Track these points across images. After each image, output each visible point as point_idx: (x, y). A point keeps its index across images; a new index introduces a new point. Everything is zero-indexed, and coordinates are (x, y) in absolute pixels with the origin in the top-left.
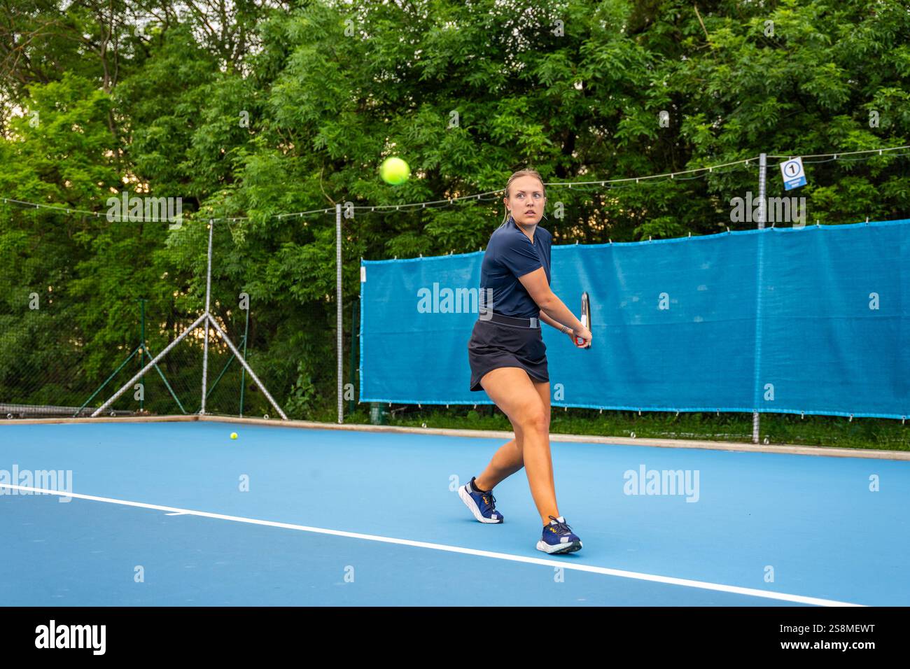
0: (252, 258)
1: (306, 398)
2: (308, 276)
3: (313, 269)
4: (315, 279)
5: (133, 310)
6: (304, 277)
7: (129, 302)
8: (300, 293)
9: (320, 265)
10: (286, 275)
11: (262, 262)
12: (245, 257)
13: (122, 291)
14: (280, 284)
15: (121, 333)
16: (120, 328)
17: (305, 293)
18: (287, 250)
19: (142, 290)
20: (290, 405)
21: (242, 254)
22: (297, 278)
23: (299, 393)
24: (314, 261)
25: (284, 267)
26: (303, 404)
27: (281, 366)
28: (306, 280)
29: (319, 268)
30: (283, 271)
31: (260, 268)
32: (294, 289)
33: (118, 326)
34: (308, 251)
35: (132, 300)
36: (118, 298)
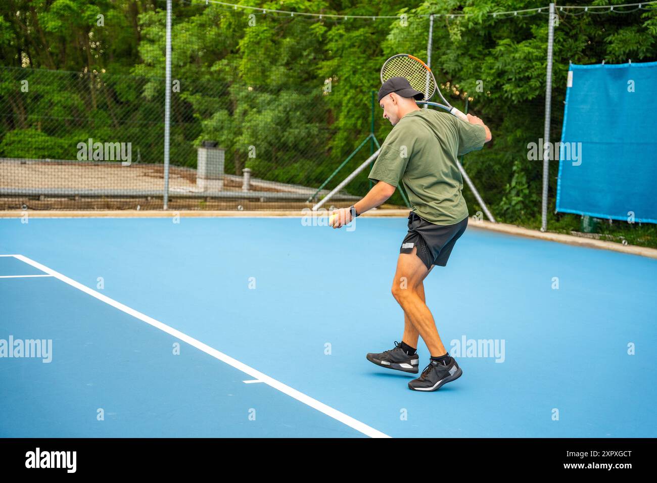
0: (470, 55)
1: (520, 199)
2: (522, 76)
3: (527, 68)
4: (529, 78)
5: (365, 99)
6: (517, 77)
7: (361, 91)
8: (513, 92)
9: (534, 64)
10: (501, 74)
11: (479, 59)
12: (463, 54)
13: (355, 80)
14: (495, 83)
15: (353, 120)
16: (353, 116)
17: (519, 92)
18: (502, 48)
19: (373, 79)
20: (505, 203)
21: (459, 52)
22: (510, 77)
23: (514, 192)
24: (530, 60)
25: (499, 65)
26: (517, 204)
27: (499, 162)
28: (521, 79)
29: (533, 67)
30: (498, 68)
31: (476, 65)
32: (507, 87)
33: (351, 113)
34: (524, 48)
35: (365, 89)
36: (351, 87)
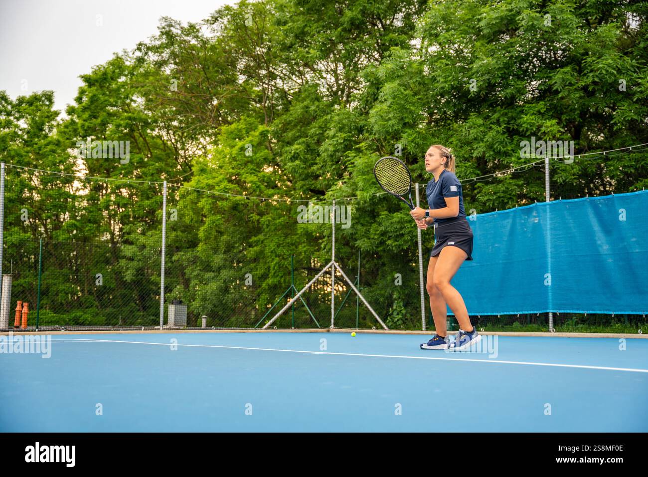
0: (361, 224)
1: (400, 316)
2: (398, 233)
3: (401, 228)
4: (403, 235)
5: (286, 263)
6: (395, 234)
7: (283, 258)
8: (393, 245)
9: (405, 225)
10: (383, 234)
11: (367, 225)
12: (356, 223)
13: (279, 251)
14: (380, 239)
15: (278, 278)
16: (278, 276)
17: (396, 245)
18: (384, 216)
19: (291, 250)
20: (389, 321)
21: (354, 221)
22: (390, 235)
23: (395, 313)
24: (402, 223)
25: (382, 228)
26: (398, 320)
27: (383, 296)
28: (397, 236)
29: (405, 227)
30: (381, 231)
31: (366, 230)
32: (389, 242)
33: (276, 275)
34: (397, 216)
35: (285, 257)
36: (276, 256)
